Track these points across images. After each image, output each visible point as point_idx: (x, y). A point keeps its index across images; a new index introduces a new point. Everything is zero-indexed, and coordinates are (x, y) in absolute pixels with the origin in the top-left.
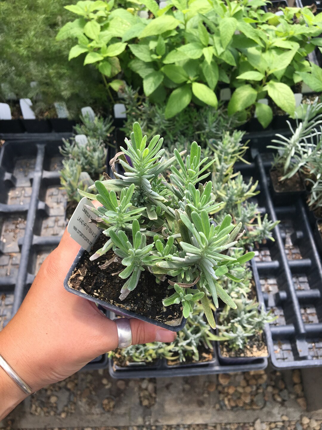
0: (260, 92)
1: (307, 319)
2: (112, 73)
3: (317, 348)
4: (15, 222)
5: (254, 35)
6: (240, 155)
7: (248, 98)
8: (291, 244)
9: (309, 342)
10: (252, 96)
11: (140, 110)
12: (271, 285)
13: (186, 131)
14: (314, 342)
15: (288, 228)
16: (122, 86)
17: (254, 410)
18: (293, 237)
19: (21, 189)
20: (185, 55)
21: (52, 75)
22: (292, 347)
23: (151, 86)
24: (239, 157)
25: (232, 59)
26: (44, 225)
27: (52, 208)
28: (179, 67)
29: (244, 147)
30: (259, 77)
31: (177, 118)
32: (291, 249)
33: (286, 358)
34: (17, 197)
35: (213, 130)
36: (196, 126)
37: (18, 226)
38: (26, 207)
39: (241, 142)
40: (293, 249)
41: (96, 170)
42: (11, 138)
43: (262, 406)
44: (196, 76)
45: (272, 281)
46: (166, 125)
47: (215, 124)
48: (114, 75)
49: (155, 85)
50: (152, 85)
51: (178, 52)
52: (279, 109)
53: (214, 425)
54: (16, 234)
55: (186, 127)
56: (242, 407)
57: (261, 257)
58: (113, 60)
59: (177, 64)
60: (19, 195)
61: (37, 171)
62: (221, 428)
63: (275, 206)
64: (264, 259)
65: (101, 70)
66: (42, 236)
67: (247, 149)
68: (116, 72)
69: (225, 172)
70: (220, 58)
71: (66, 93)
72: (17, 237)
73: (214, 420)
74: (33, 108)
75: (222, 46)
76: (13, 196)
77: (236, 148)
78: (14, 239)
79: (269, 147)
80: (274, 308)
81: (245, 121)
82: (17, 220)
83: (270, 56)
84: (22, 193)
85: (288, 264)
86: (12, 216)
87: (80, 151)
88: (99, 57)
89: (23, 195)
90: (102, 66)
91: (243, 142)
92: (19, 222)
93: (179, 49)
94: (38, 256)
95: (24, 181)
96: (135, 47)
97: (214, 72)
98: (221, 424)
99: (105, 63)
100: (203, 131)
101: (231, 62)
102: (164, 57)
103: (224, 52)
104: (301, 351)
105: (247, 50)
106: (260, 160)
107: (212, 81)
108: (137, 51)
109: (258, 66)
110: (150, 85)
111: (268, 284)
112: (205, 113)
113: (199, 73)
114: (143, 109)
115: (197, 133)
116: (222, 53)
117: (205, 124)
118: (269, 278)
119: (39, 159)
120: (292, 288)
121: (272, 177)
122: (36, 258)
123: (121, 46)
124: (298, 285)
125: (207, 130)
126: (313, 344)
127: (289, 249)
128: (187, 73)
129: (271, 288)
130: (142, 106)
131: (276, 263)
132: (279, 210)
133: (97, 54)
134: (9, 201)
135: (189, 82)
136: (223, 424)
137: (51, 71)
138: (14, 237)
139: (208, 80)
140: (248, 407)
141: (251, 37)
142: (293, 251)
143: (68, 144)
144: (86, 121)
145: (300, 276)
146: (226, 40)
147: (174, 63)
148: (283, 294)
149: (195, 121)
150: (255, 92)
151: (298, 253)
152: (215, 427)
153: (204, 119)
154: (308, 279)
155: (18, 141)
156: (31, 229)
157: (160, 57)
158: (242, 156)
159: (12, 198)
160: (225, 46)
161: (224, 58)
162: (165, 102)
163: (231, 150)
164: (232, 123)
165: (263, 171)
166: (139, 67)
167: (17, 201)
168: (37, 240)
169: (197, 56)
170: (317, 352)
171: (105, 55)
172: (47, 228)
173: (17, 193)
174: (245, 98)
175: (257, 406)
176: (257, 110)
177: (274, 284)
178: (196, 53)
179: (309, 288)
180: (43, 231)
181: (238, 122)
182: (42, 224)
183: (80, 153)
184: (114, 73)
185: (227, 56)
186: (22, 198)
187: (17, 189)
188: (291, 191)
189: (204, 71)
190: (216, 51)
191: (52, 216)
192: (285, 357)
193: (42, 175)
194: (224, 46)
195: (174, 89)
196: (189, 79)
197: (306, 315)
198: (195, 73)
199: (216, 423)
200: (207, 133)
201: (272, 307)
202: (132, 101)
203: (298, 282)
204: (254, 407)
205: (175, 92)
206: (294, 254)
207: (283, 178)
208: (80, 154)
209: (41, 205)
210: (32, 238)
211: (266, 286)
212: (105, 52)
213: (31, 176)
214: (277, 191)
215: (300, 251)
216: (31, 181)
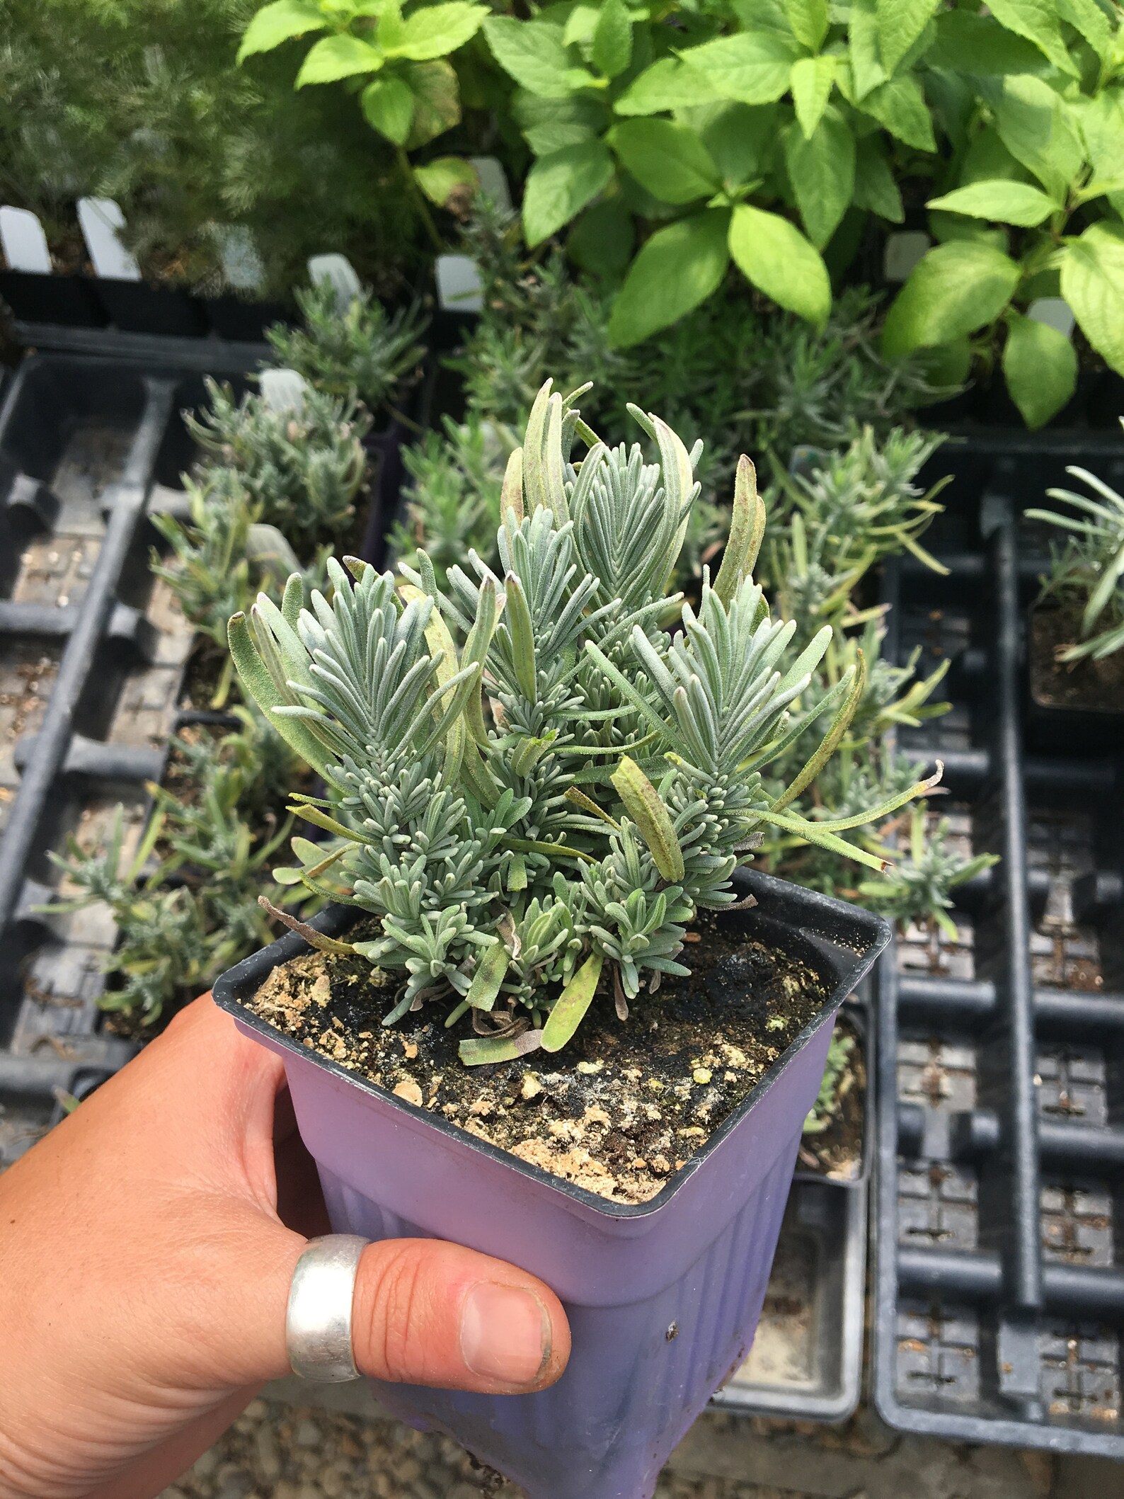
0: (1034, 271)
1: (1070, 1234)
2: (413, 130)
3: (1082, 1361)
4: (28, 669)
5: (1037, 20)
6: (908, 531)
7: (972, 294)
8: (1068, 916)
9: (1056, 1334)
10: (992, 286)
11: (523, 293)
12: (950, 1070)
13: (702, 402)
14: (1079, 1337)
15: (1072, 847)
16: (465, 185)
17: (851, 1456)
18: (1081, 891)
19: (73, 543)
20: (707, 85)
21: (203, 113)
22: (981, 1340)
23: (555, 205)
24: (903, 538)
25: (920, 123)
26: (126, 698)
27: (170, 633)
28: (688, 133)
29: (924, 505)
30: (1030, 209)
31: (665, 348)
32: (1064, 937)
33: (950, 1380)
34: (48, 575)
35: (812, 411)
36: (747, 383)
37: (36, 686)
38: (66, 622)
39: (916, 481)
40: (1072, 937)
41: (320, 517)
42: (55, 343)
43: (882, 1450)
44: (750, 179)
45: (957, 1057)
46: (613, 371)
47: (822, 389)
48: (424, 141)
49: (572, 198)
50: (558, 198)
51: (683, 69)
52: (1098, 359)
53: (694, 1479)
54: (22, 715)
55: (704, 383)
56: (810, 1438)
57: (934, 948)
58: (431, 75)
59: (680, 122)
60: (60, 568)
61: (129, 486)
62: (721, 1494)
63: (1028, 752)
64: (945, 959)
65: (370, 115)
66: (112, 740)
67: (937, 514)
68: (436, 128)
69: (818, 603)
70: (863, 109)
71: (239, 194)
72: (24, 729)
73: (700, 1463)
74: (125, 237)
75: (878, 58)
76: (39, 565)
77: (890, 504)
78: (13, 734)
79: (1033, 513)
80: (945, 1168)
81: (957, 389)
82: (36, 663)
83: (1108, 112)
84: (70, 561)
85: (1031, 1006)
86: (20, 646)
87: (262, 437)
88: (365, 59)
89: (74, 566)
90: (377, 96)
91: (923, 479)
92: (40, 670)
93: (686, 54)
94: (87, 815)
95: (85, 515)
96: (507, 30)
97: (834, 168)
98: (720, 1480)
99: (394, 84)
100: (767, 413)
101: (912, 133)
102: (622, 84)
103: (886, 83)
104: (1008, 1371)
105: (1000, 85)
106: (1007, 551)
107: (820, 204)
108: (512, 46)
109: (1040, 161)
110: (551, 197)
111: (940, 1066)
112: (786, 338)
113: (768, 168)
114: (537, 290)
115: (747, 415)
116: (877, 91)
117: (783, 380)
118: (949, 1044)
119: (145, 439)
120: (1024, 1113)
121: (1037, 637)
122: (77, 820)
123: (463, 16)
124: (1060, 1090)
125: (784, 411)
126: (1072, 1344)
127: (1055, 934)
128: (717, 161)
129: (947, 1084)
130: (532, 280)
131: (985, 993)
132: (1041, 771)
133: (359, 44)
134: (21, 587)
135: (719, 201)
136: (729, 1484)
137: (197, 94)
138: (15, 726)
139: (804, 200)
140: (831, 1442)
141: (1021, 29)
142: (1072, 948)
143: (221, 404)
144: (314, 312)
145: (1078, 1058)
146: (902, 32)
147: (667, 114)
148: (986, 1126)
149: (743, 363)
150: (1010, 273)
151: (1088, 959)
152: (698, 1487)
153: (780, 361)
154: (1107, 1073)
155: (80, 360)
156: (67, 710)
157: (602, 83)
158: (917, 534)
159: (34, 574)
160: (891, 60)
161: (880, 113)
162: (621, 275)
163: (865, 512)
164: (900, 387)
165: (1008, 597)
166: (548, 110)
167: (46, 590)
168: (83, 752)
169: (767, 95)
170: (1079, 1376)
171: (393, 52)
172: (137, 708)
173: (54, 556)
174: (962, 292)
175: (867, 1442)
176: (1012, 349)
177: (964, 1071)
178: (762, 77)
179: (1103, 1111)
180: (121, 720)
181: (922, 386)
182: (119, 689)
183: (262, 445)
184: (427, 133)
185: (895, 103)
186: (69, 580)
187: (58, 543)
188: (1101, 707)
189: (792, 163)
190: (852, 76)
191: (164, 666)
192: (947, 1371)
193: (145, 504)
194: (886, 59)
195: (661, 224)
196: (719, 186)
197: (1069, 1220)
198: (752, 167)
199: (705, 1476)
200: (786, 423)
201: (935, 1163)
202: (497, 253)
203: (1063, 1076)
204: (855, 1446)
205: (664, 238)
206: (1074, 958)
207: (1073, 653)
208: (263, 452)
209: (123, 620)
210: (63, 745)
211: (929, 1072)
212: (394, 38)
213: (107, 500)
214: (1044, 700)
215: (1101, 951)
216: (106, 515)
